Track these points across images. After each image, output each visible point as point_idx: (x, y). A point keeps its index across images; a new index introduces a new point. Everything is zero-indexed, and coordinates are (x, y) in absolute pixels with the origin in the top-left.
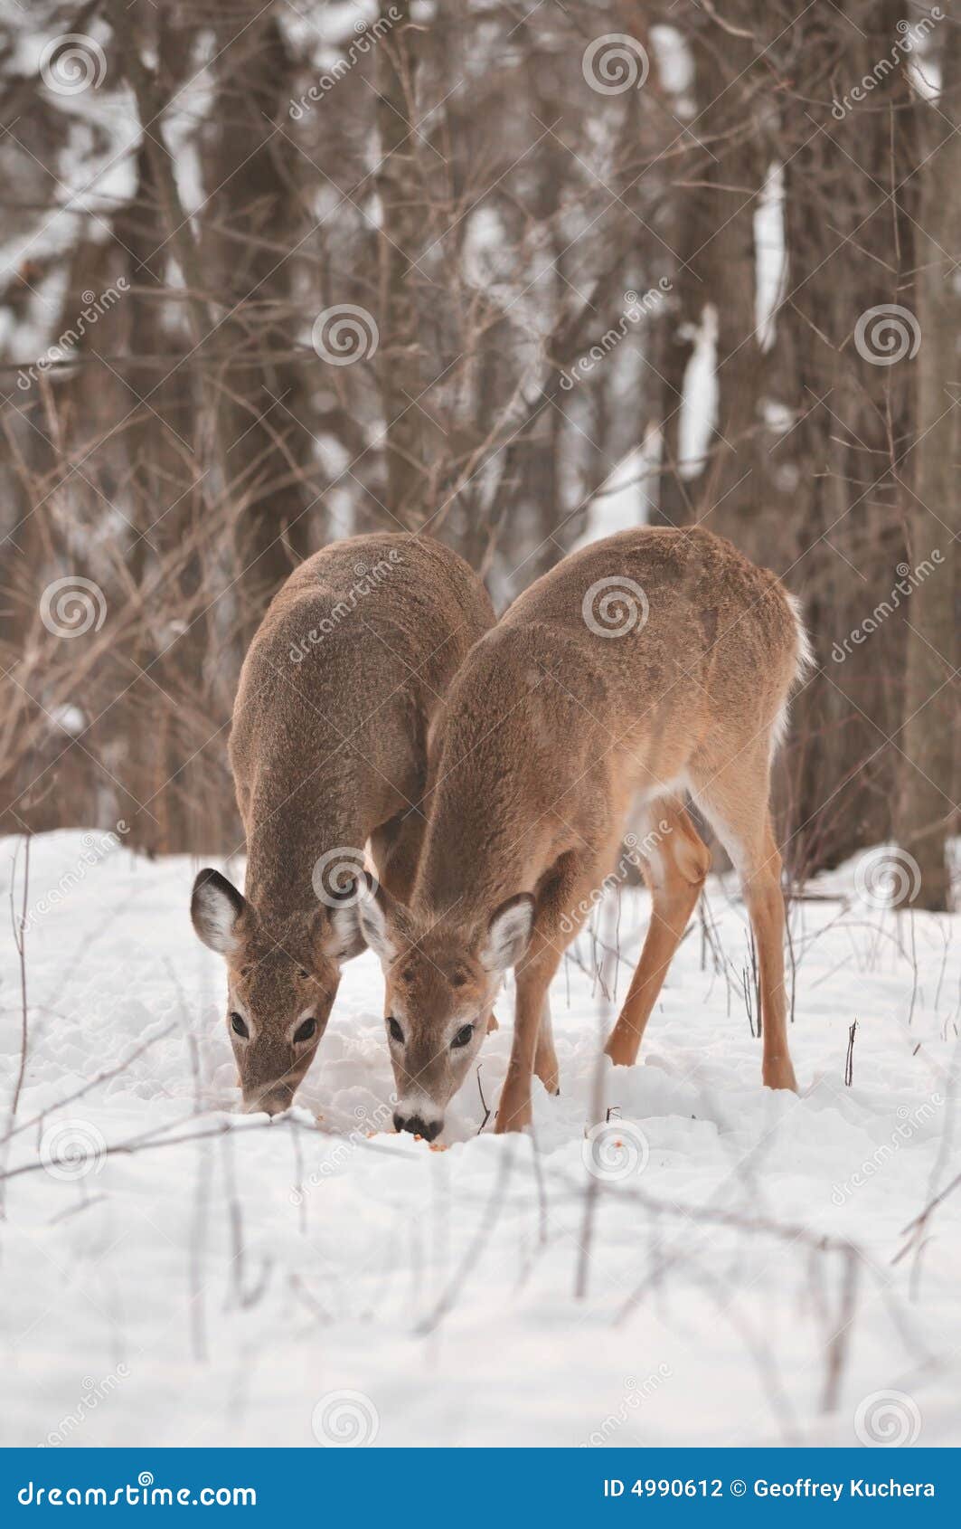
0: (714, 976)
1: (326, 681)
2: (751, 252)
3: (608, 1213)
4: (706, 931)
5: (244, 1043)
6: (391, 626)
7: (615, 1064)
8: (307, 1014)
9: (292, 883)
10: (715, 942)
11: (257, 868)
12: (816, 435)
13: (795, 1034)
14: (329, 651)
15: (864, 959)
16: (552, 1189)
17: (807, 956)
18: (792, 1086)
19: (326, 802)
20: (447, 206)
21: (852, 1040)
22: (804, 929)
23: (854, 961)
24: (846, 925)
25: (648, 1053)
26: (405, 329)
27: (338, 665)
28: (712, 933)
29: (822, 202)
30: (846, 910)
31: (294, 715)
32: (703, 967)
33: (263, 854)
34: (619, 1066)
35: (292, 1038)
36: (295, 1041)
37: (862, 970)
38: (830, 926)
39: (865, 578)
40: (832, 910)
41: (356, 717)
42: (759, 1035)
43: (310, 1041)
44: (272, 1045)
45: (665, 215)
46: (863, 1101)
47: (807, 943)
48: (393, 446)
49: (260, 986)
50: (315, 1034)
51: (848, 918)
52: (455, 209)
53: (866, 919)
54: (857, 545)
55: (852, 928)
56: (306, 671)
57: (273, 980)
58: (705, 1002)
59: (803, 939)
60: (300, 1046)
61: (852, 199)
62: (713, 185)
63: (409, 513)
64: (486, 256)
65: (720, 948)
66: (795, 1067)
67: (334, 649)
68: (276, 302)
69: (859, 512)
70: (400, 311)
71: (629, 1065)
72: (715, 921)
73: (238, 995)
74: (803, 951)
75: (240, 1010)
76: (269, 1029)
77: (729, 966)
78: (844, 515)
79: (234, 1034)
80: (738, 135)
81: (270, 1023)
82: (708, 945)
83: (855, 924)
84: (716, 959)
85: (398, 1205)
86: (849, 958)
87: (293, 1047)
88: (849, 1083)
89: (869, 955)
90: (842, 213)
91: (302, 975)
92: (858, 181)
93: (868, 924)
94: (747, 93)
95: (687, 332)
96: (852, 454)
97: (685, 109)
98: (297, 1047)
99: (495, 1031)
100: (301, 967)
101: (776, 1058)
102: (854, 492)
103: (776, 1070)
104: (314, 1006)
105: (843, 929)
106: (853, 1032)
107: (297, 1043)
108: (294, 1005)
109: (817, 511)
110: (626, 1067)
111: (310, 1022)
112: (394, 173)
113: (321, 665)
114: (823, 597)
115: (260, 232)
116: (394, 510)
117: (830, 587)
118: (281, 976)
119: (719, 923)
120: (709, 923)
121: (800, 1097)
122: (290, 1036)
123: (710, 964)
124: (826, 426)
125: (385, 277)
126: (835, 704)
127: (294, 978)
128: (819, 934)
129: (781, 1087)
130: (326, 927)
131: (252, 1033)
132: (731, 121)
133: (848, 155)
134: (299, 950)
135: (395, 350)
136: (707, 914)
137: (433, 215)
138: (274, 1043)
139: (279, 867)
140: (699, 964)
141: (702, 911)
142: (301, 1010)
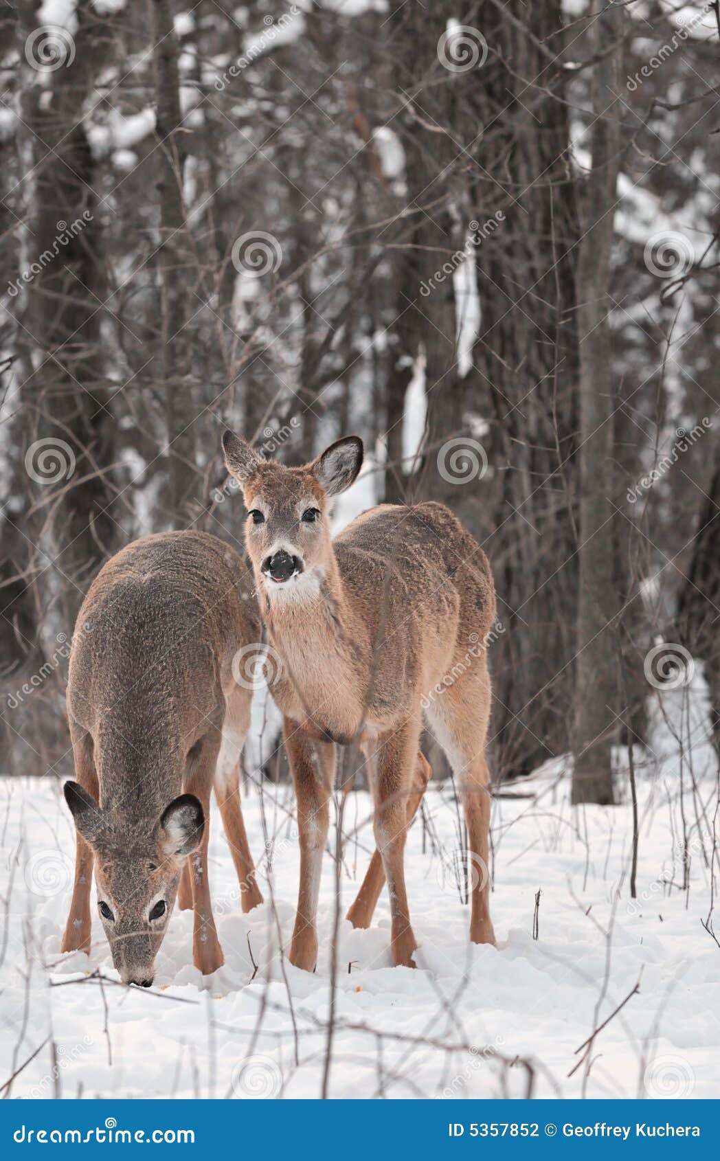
0: (432, 858)
1: (147, 638)
2: (451, 298)
3: (344, 1042)
4: (425, 821)
5: (112, 924)
6: (190, 596)
7: (355, 927)
8: (158, 897)
9: (138, 796)
10: (432, 832)
11: (109, 786)
12: (506, 438)
13: (494, 902)
14: (147, 616)
15: (548, 843)
16: (302, 1024)
17: (503, 840)
18: (492, 942)
19: (159, 729)
20: (213, 268)
21: (537, 904)
22: (501, 820)
23: (540, 844)
24: (534, 815)
25: (379, 919)
26: (182, 363)
27: (154, 627)
28: (429, 823)
29: (505, 259)
30: (535, 804)
31: (123, 667)
32: (424, 851)
33: (114, 774)
34: (358, 929)
35: (147, 917)
36: (150, 919)
37: (547, 851)
38: (520, 817)
39: (545, 549)
40: (524, 805)
41: (173, 665)
42: (467, 903)
43: (162, 918)
44: (132, 925)
45: (384, 270)
46: (546, 952)
47: (504, 829)
48: (174, 453)
49: (118, 879)
50: (165, 915)
51: (537, 811)
52: (218, 270)
53: (549, 811)
54: (538, 522)
55: (538, 817)
56: (130, 631)
57: (128, 874)
58: (425, 878)
59: (501, 828)
60: (155, 923)
61: (529, 256)
62: (419, 247)
63: (189, 505)
64: (249, 306)
65: (436, 837)
66: (495, 926)
67: (150, 614)
68: (82, 345)
69: (539, 496)
70: (178, 350)
71: (365, 928)
72: (432, 815)
73: (103, 888)
74: (501, 836)
75: (106, 900)
76: (129, 912)
77: (442, 850)
78: (528, 497)
79: (103, 918)
80: (435, 208)
81: (130, 908)
82: (427, 836)
83: (541, 815)
84: (433, 845)
85: (182, 1041)
86: (537, 841)
87: (149, 924)
88: (536, 938)
89: (552, 839)
90: (521, 267)
91: (151, 867)
92: (532, 242)
93: (551, 815)
94: (443, 175)
95: (406, 361)
96: (534, 453)
97: (400, 189)
98: (152, 923)
99: (261, 905)
100: (149, 861)
101: (482, 919)
102: (536, 481)
103: (480, 928)
104: (163, 891)
105: (531, 819)
106: (538, 898)
107: (152, 921)
108: (147, 893)
109: (508, 496)
110: (363, 929)
111: (161, 903)
112: (170, 242)
113: (141, 626)
114: (515, 564)
115: (70, 292)
116: (178, 502)
117: (519, 555)
118: (134, 870)
119: (435, 817)
120: (427, 817)
121: (498, 950)
122: (146, 917)
123: (429, 848)
124: (513, 431)
125: (166, 323)
126: (526, 645)
127: (145, 871)
128: (512, 823)
129: (483, 942)
130: (161, 833)
131: (116, 917)
132: (431, 197)
133: (525, 222)
134: (146, 848)
135: (175, 379)
136: (425, 811)
137: (202, 274)
138: (133, 923)
139: (127, 783)
140: (421, 849)
141: (422, 808)
142: (152, 896)
